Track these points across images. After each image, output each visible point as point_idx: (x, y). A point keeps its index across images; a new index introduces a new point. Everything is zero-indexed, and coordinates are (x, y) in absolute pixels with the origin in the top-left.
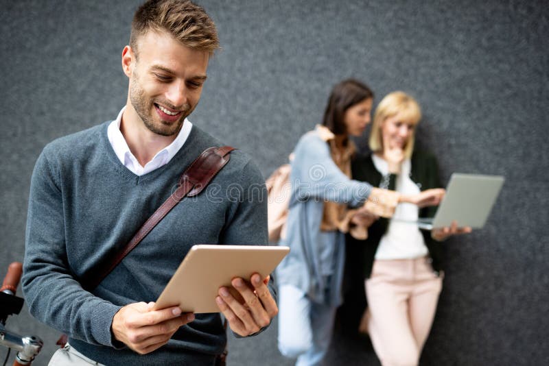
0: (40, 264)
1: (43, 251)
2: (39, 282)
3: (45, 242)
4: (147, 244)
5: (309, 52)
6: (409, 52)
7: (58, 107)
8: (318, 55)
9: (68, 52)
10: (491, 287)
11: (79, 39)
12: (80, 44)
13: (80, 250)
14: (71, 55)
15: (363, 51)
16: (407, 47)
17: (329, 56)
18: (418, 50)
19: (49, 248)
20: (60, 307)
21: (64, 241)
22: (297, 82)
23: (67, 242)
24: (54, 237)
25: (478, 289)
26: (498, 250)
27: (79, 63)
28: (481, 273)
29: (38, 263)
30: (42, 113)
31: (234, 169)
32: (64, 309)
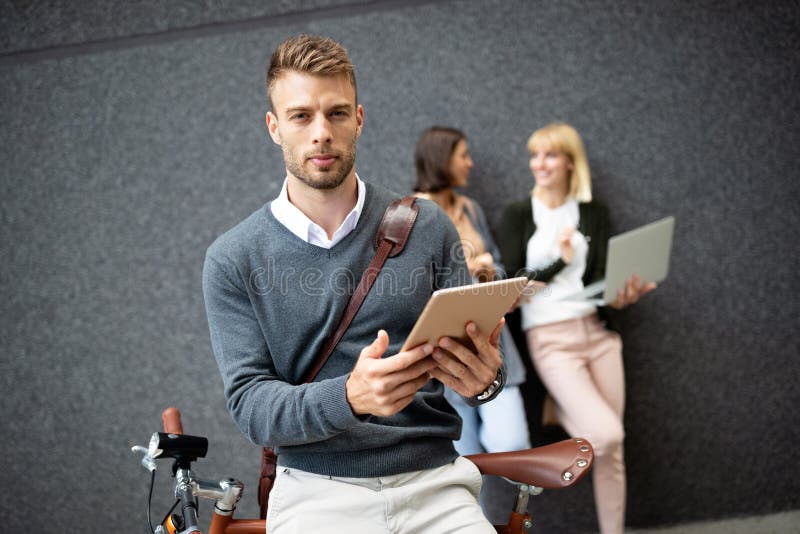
0: (246, 379)
1: (244, 366)
2: (249, 396)
3: (245, 355)
4: (361, 322)
5: (405, 114)
6: (519, 88)
7: (120, 249)
8: (416, 114)
9: (119, 181)
10: (683, 332)
11: (129, 162)
12: (132, 169)
13: (287, 350)
14: (124, 184)
15: (466, 98)
16: (514, 83)
17: (428, 114)
18: (527, 83)
19: (250, 359)
20: (282, 408)
21: (266, 345)
22: (399, 151)
23: (269, 346)
24: (251, 346)
25: (668, 338)
26: (678, 287)
27: (134, 191)
28: (667, 319)
29: (242, 380)
30: (102, 261)
31: (428, 218)
32: (287, 409)
